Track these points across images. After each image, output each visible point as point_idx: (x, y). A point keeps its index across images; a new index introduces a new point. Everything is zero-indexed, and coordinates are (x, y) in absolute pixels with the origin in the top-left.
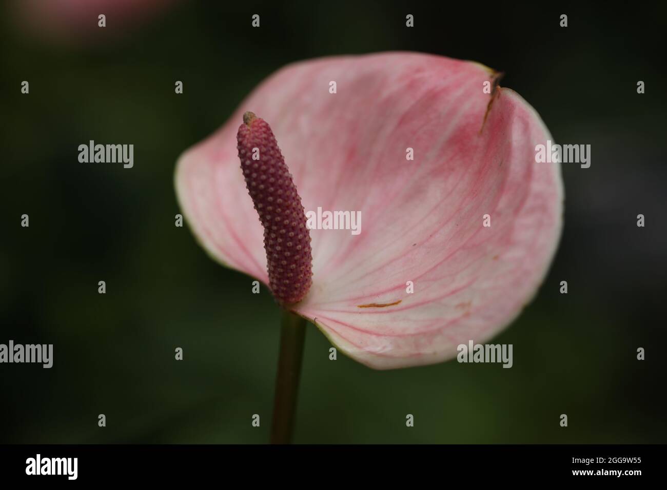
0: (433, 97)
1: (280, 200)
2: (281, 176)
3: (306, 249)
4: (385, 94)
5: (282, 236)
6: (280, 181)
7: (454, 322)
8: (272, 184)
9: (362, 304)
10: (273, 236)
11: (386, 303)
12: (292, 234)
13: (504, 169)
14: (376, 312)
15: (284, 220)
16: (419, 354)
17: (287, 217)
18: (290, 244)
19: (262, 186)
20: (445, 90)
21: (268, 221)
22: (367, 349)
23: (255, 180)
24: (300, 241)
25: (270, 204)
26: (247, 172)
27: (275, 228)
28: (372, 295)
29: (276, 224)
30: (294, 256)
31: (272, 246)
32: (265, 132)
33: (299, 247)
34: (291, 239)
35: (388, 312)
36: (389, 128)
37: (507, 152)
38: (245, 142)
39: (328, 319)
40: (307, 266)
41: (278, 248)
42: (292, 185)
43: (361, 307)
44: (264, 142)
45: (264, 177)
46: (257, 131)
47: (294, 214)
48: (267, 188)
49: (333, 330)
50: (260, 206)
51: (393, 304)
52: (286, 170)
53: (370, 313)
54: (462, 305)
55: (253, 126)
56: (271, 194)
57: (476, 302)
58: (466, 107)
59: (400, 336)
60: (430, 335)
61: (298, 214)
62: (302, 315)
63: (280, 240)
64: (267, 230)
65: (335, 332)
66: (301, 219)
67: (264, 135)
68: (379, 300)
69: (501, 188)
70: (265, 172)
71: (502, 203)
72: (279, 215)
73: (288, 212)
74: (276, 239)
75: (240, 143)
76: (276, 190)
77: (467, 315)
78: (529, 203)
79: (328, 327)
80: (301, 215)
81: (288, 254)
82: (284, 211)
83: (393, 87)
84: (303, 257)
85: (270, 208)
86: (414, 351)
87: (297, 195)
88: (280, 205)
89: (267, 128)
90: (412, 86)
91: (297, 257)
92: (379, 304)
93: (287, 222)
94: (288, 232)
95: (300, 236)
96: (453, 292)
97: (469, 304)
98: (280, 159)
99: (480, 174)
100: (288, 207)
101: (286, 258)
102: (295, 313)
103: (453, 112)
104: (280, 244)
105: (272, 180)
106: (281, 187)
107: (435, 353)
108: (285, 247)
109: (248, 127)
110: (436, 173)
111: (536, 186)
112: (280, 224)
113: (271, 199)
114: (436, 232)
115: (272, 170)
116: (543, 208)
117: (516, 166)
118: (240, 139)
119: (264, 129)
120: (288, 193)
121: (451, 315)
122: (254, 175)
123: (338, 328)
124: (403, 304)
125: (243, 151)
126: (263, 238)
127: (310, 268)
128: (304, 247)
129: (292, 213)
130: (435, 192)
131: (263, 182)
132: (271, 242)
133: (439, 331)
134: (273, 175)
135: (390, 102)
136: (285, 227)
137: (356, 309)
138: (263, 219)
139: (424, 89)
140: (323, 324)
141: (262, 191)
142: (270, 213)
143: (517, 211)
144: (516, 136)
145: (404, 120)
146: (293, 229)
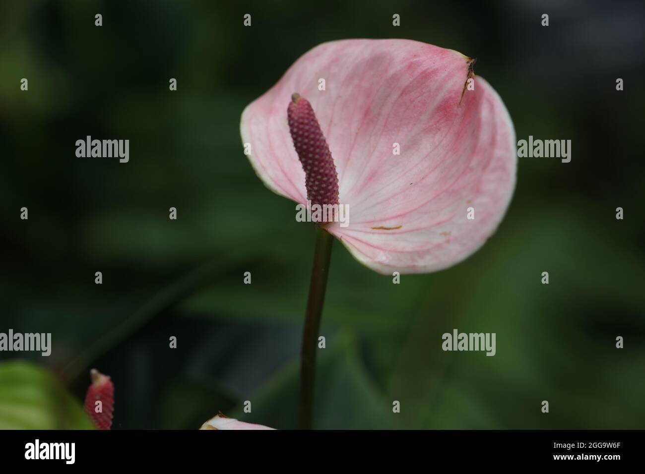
0: (426, 76)
1: (317, 157)
2: (318, 140)
3: (335, 189)
4: (392, 72)
5: (318, 180)
6: (318, 143)
7: (439, 246)
8: (312, 146)
9: (374, 226)
10: (312, 180)
11: (391, 227)
12: (325, 179)
13: (475, 136)
14: (385, 234)
15: (319, 169)
16: (414, 266)
17: (322, 167)
18: (324, 185)
19: (305, 147)
20: (435, 72)
21: (308, 170)
22: (377, 260)
23: (300, 142)
24: (331, 183)
25: (310, 159)
26: (295, 136)
27: (313, 175)
28: (382, 220)
29: (314, 172)
30: (327, 193)
31: (311, 186)
32: (307, 109)
33: (330, 187)
34: (325, 182)
35: (393, 234)
36: (394, 97)
37: (478, 125)
38: (293, 115)
39: (349, 236)
40: (335, 199)
41: (316, 188)
42: (326, 145)
43: (374, 228)
44: (307, 116)
45: (306, 141)
46: (302, 108)
47: (327, 165)
48: (308, 148)
49: (354, 246)
50: (303, 160)
51: (396, 228)
52: (321, 135)
53: (379, 233)
54: (445, 234)
55: (299, 104)
56: (311, 152)
57: (455, 233)
58: (449, 85)
59: (401, 252)
60: (421, 254)
61: (330, 165)
62: (331, 233)
63: (317, 183)
64: (308, 176)
65: (356, 248)
66: (332, 168)
67: (307, 111)
68: (386, 224)
69: (474, 150)
70: (307, 137)
71: (474, 162)
72: (316, 166)
73: (323, 164)
74: (314, 182)
75: (289, 116)
76: (315, 150)
77: (448, 242)
78: (493, 164)
79: (351, 244)
80: (332, 166)
81: (322, 192)
82: (320, 163)
83: (397, 67)
84: (332, 194)
85: (310, 162)
86: (410, 263)
87: (329, 151)
88: (317, 160)
89: (309, 105)
90: (411, 67)
91: (329, 194)
92: (386, 227)
93: (322, 171)
94: (323, 177)
95: (331, 180)
96: (439, 224)
97: (450, 234)
98: (318, 127)
99: (458, 136)
100: (322, 161)
101: (321, 195)
102: (326, 231)
103: (439, 89)
104: (317, 186)
105: (312, 142)
106: (318, 147)
107: (425, 267)
108: (320, 188)
109: (295, 105)
110: (428, 131)
111: (498, 152)
112: (317, 173)
113: (311, 155)
114: (426, 176)
115: (312, 136)
116: (503, 168)
117: (484, 136)
118: (290, 113)
119: (306, 107)
120: (323, 151)
121: (438, 240)
122: (300, 139)
123: (358, 244)
124: (404, 228)
125: (292, 122)
126: (305, 180)
127: (337, 201)
128: (334, 187)
129: (325, 164)
130: (426, 145)
131: (306, 144)
132: (310, 184)
133: (428, 252)
134: (313, 139)
135: (395, 78)
136: (320, 174)
137: (369, 230)
138: (305, 168)
139: (419, 70)
140: (347, 241)
141: (304, 150)
142: (310, 165)
143: (484, 168)
144: (484, 113)
145: (404, 92)
146: (326, 175)
